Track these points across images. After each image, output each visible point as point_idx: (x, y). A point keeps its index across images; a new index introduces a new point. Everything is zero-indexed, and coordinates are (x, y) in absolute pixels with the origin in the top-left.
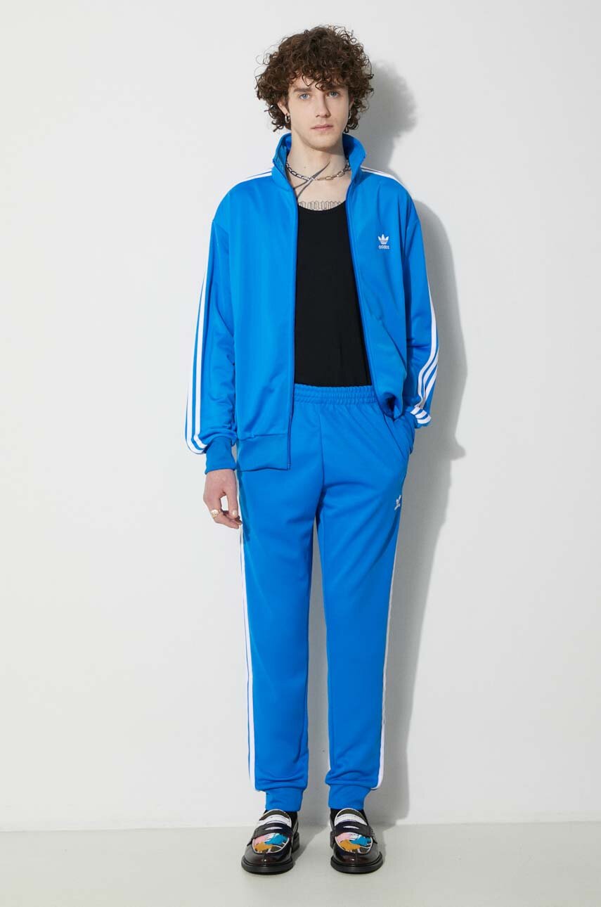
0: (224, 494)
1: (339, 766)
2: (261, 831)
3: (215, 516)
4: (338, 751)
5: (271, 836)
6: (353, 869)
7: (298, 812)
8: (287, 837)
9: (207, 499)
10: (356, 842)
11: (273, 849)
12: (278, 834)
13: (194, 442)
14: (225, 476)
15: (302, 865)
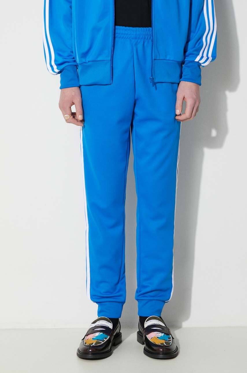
0: (73, 104)
1: (145, 287)
2: (92, 331)
3: (66, 119)
4: (144, 276)
5: (97, 334)
6: (161, 356)
7: (119, 319)
8: (108, 335)
9: (62, 107)
10: (161, 338)
11: (97, 343)
12: (101, 333)
13: (51, 66)
14: (73, 92)
15: (118, 354)
